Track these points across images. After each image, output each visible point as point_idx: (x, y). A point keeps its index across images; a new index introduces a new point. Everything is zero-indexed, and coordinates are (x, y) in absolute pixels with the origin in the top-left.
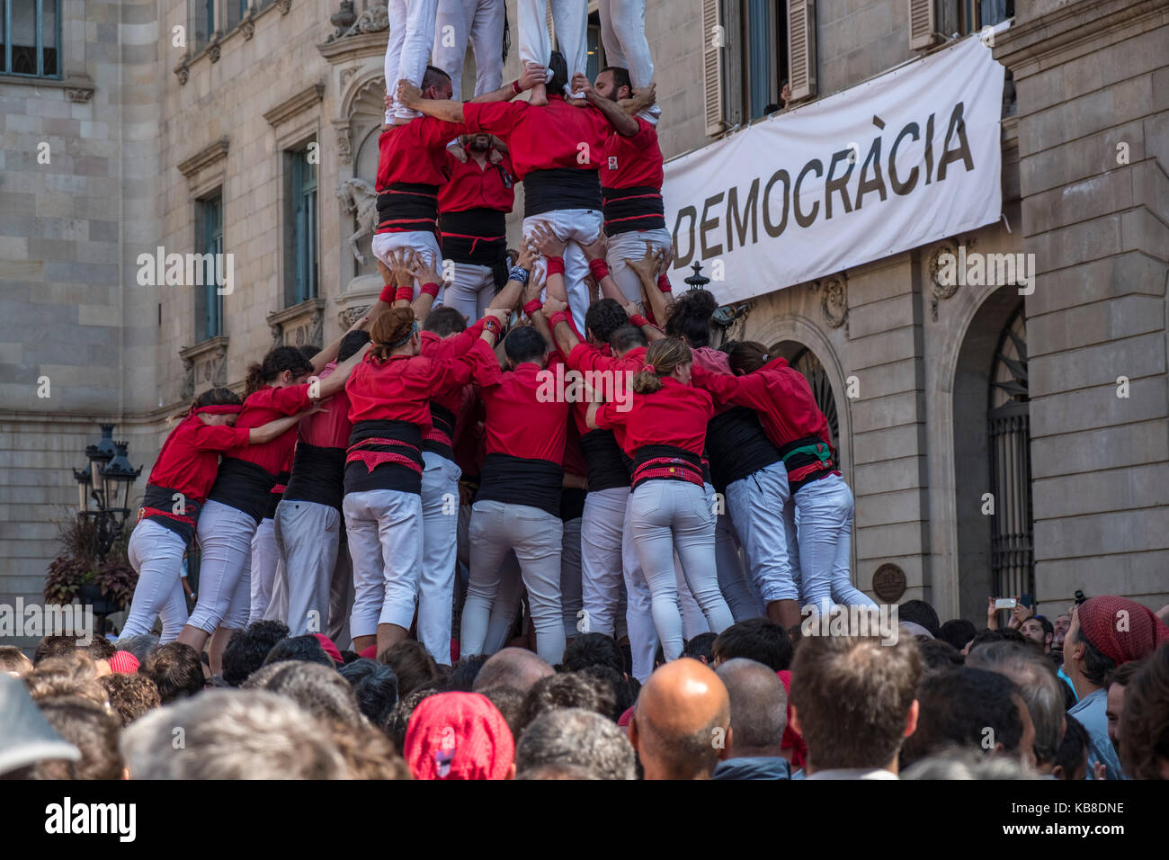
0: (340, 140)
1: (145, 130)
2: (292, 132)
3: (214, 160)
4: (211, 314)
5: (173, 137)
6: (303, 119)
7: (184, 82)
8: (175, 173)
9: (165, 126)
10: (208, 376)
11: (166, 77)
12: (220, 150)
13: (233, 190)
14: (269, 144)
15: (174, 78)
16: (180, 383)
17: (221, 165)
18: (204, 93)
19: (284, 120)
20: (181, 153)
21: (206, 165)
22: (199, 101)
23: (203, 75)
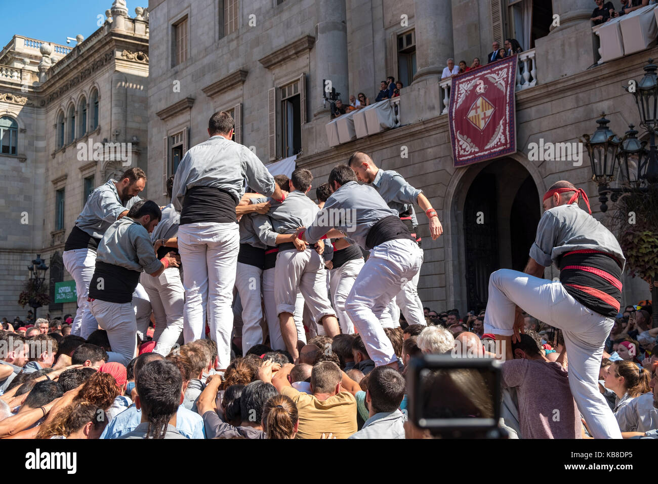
0: (102, 176)
1: (41, 171)
2: (87, 173)
3: (63, 180)
4: (60, 222)
5: (50, 173)
6: (91, 170)
7: (54, 158)
8: (50, 183)
9: (47, 170)
10: (59, 240)
11: (48, 156)
12: (65, 177)
13: (68, 189)
14: (80, 176)
15: (51, 157)
16: (49, 242)
17: (65, 181)
18: (60, 161)
19: (85, 170)
20: (53, 177)
21: (60, 181)
22: (58, 163)
23: (60, 157)
